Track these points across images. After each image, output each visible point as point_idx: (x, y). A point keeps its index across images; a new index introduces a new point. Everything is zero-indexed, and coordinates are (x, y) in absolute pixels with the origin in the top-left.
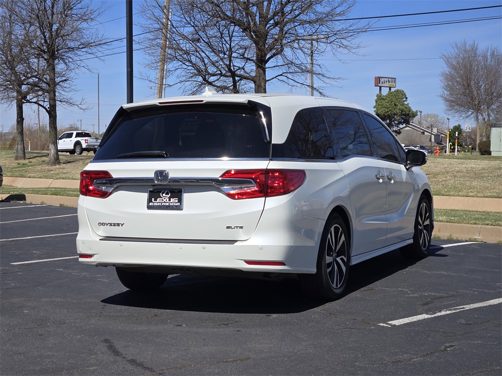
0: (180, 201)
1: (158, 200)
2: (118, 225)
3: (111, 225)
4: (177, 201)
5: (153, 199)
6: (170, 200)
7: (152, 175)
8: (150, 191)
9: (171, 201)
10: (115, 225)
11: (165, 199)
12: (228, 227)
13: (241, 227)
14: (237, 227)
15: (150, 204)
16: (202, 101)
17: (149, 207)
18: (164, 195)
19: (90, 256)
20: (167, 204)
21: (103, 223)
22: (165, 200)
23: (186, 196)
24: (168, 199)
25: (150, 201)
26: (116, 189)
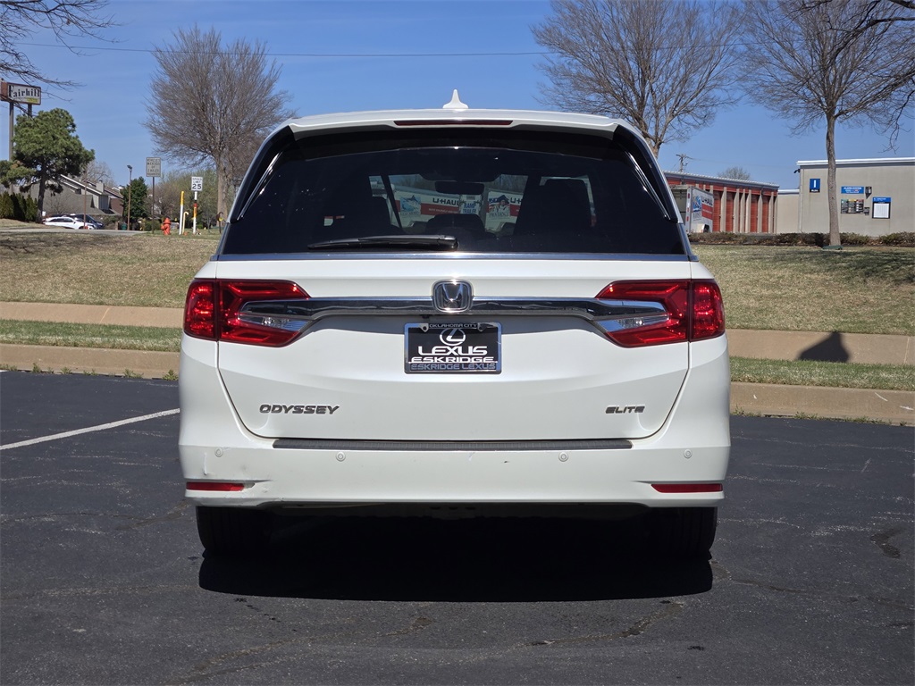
0: (494, 351)
1: (434, 350)
2: (321, 410)
3: (298, 410)
4: (485, 352)
5: (420, 348)
6: (465, 350)
7: (426, 293)
8: (411, 330)
9: (470, 353)
10: (310, 410)
11: (453, 346)
12: (610, 410)
13: (640, 409)
14: (630, 408)
15: (413, 360)
16: (509, 122)
17: (410, 369)
18: (449, 338)
19: (238, 486)
20: (460, 360)
21: (275, 407)
22: (452, 351)
23: (507, 341)
24: (460, 348)
25: (412, 352)
26: (316, 325)
